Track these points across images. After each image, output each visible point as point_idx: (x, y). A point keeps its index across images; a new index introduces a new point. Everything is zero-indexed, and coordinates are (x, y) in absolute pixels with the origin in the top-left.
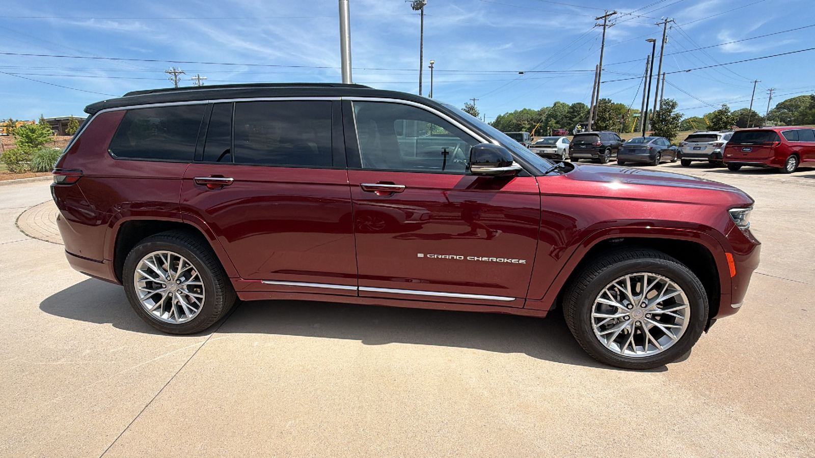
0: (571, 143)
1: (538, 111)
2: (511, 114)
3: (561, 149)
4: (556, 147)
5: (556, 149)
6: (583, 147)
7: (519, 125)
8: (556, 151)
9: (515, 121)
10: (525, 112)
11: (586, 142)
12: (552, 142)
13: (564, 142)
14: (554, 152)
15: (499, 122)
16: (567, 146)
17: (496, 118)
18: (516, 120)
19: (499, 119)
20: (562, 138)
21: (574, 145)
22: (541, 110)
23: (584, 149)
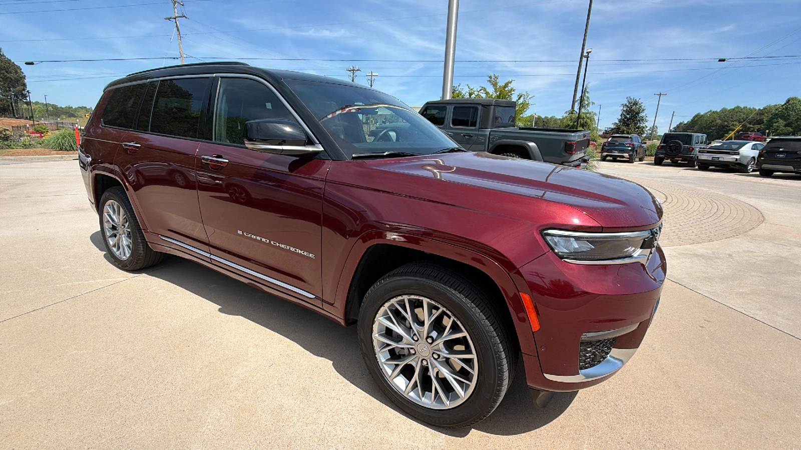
0: (762, 150)
1: (759, 110)
2: (715, 112)
3: (746, 157)
4: (738, 154)
5: (738, 157)
6: (781, 156)
7: (724, 127)
8: (737, 159)
9: (719, 121)
10: (737, 110)
11: (786, 150)
12: (734, 147)
13: (754, 148)
14: (734, 160)
15: (695, 121)
16: (755, 153)
17: (692, 118)
18: (722, 120)
19: (696, 119)
20: (751, 144)
21: (765, 153)
22: (765, 109)
23: (782, 158)
